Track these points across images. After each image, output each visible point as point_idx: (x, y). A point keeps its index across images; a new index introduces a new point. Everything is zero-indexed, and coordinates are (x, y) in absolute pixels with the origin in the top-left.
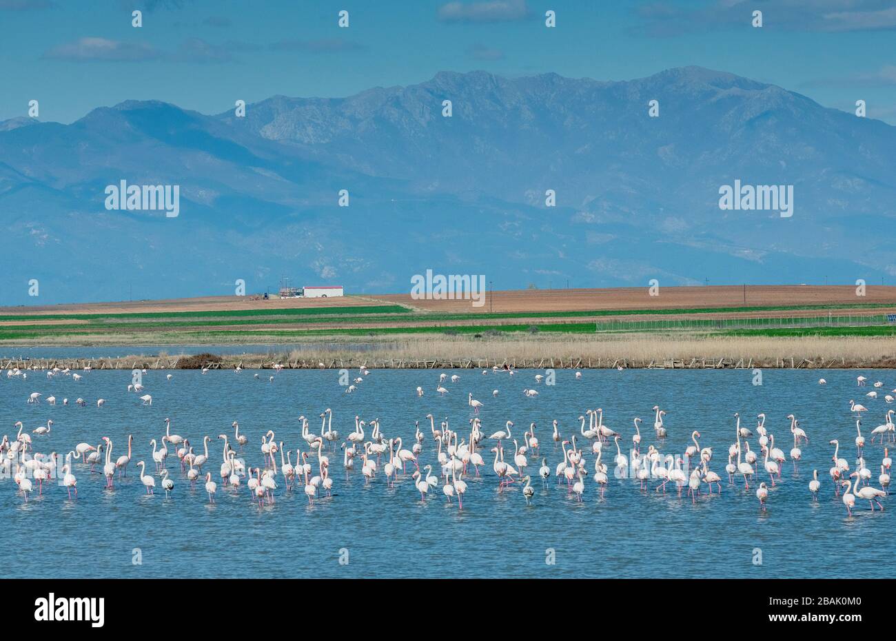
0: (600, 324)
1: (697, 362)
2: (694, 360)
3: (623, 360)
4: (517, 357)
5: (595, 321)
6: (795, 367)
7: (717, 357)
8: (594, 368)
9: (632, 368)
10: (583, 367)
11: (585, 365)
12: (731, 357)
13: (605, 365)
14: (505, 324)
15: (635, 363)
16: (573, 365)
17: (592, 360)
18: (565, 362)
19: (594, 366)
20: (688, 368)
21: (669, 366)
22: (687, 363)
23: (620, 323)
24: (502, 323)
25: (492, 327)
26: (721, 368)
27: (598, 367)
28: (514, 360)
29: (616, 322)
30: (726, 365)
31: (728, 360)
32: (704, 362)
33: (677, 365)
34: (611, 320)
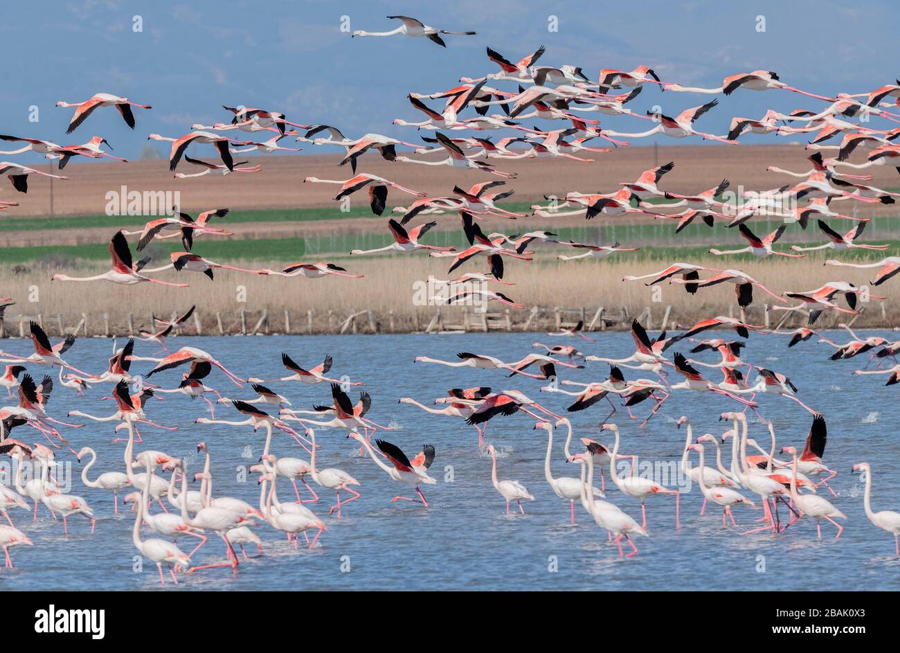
0: (313, 240)
1: (542, 315)
2: (535, 310)
3: (366, 314)
4: (111, 310)
5: (302, 233)
6: (773, 326)
7: (589, 305)
8: (296, 334)
9: (388, 332)
10: (271, 333)
11: (276, 326)
12: (622, 304)
13: (322, 326)
14: (85, 241)
15: (396, 320)
16: (248, 328)
17: (293, 315)
18: (228, 319)
19: (297, 330)
20: (519, 331)
21: (477, 326)
22: (517, 318)
23: (360, 237)
24: (79, 239)
25: (56, 248)
26: (597, 330)
27: (307, 333)
28: (106, 316)
29: (352, 232)
30: (609, 324)
31: (614, 311)
32: (558, 317)
33: (493, 325)
34: (340, 230)
